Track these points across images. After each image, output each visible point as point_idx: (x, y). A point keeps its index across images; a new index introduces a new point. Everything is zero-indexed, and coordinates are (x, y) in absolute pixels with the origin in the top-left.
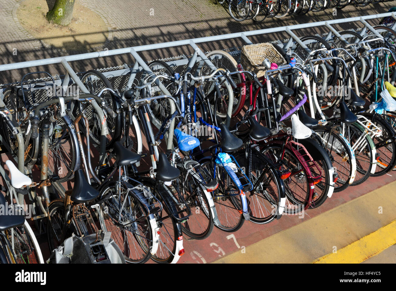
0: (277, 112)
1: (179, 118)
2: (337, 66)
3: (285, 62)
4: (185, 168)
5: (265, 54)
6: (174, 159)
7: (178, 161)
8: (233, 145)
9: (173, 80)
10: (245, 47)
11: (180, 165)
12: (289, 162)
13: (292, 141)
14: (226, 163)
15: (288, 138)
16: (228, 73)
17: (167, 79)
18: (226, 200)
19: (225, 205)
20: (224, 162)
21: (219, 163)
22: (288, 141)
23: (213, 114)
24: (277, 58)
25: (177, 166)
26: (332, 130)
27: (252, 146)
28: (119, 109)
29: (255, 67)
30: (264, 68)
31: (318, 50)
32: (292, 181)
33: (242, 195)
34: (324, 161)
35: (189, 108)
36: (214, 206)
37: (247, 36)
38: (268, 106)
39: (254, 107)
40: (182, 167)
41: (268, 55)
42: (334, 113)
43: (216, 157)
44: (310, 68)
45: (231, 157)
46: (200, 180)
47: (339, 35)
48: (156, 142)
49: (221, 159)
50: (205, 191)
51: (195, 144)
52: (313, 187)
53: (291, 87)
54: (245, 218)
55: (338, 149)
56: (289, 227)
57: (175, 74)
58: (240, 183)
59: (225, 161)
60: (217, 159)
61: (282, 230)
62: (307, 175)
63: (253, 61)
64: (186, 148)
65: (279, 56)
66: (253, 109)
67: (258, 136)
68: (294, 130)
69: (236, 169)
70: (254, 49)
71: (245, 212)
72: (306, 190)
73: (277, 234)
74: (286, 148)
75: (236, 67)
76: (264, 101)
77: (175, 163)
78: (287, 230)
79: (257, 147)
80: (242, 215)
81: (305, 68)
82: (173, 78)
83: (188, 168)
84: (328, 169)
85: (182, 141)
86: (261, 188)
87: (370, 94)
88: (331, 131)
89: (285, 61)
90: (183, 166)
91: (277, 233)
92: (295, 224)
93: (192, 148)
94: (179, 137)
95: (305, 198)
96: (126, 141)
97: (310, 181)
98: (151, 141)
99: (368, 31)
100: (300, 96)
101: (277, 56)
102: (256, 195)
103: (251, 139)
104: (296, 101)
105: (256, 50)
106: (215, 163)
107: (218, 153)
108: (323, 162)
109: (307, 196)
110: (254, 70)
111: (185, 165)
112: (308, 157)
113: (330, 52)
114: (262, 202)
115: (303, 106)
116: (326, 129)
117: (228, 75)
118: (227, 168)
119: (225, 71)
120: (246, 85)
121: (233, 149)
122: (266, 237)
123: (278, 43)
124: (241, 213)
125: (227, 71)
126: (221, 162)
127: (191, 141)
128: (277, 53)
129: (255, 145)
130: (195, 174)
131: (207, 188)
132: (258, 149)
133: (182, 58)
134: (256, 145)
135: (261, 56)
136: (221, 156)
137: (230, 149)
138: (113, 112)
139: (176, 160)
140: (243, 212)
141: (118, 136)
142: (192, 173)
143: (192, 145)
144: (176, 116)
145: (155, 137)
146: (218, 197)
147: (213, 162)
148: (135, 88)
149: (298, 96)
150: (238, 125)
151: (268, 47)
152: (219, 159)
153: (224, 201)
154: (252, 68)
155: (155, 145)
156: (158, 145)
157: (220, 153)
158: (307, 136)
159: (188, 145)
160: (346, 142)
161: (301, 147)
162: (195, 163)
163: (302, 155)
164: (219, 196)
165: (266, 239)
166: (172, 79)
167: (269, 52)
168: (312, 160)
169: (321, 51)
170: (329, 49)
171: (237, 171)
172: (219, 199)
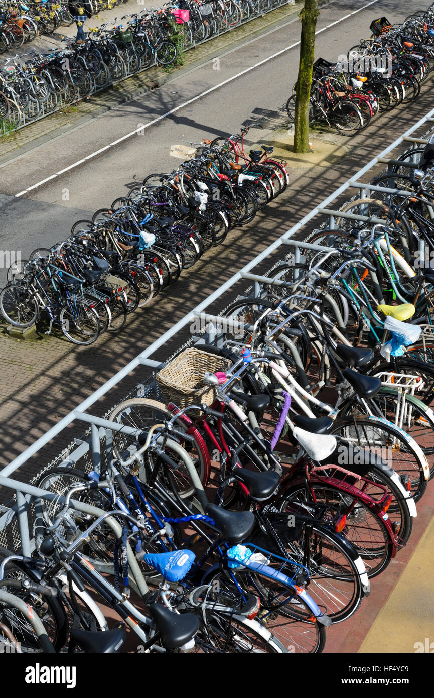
0: (261, 440)
1: (134, 536)
2: (299, 325)
3: (229, 362)
4: (194, 606)
5: (192, 368)
6: (168, 604)
7: (175, 602)
8: (242, 527)
9: (95, 487)
10: (160, 375)
11: (183, 606)
12: (327, 501)
13: (315, 468)
14: (246, 560)
15: (306, 467)
16: (170, 425)
17: (85, 489)
18: (277, 617)
19: (281, 625)
20: (243, 561)
21: (236, 566)
22: (309, 471)
23: (175, 499)
24: (213, 362)
25: (179, 611)
26: (354, 418)
27: (265, 511)
28: (42, 578)
29: (192, 394)
30: (206, 388)
31: (261, 318)
32: (349, 527)
33: (300, 592)
34: (375, 469)
35: (140, 513)
36: (273, 636)
37: (148, 358)
38: (243, 439)
39: (227, 453)
40: (188, 606)
41: (198, 367)
42: (339, 392)
43: (225, 561)
44: (269, 350)
45: (247, 547)
46: (229, 609)
47: (270, 280)
48: (123, 594)
49: (237, 558)
50: (247, 622)
51: (188, 560)
52: (386, 517)
53: (257, 392)
54: (324, 624)
55: (376, 440)
56: (387, 597)
57: (89, 475)
58: (285, 577)
59: (243, 558)
60: (229, 563)
61: (380, 608)
62: (366, 504)
63: (184, 387)
64: (180, 575)
65: (214, 358)
66: (228, 457)
67: (266, 491)
68: (310, 451)
69: (266, 559)
70: (173, 369)
71: (319, 616)
72: (378, 527)
73: (377, 619)
74: (311, 484)
75: (166, 411)
76: (233, 436)
77: (173, 608)
78: (387, 604)
79: (272, 509)
80: (317, 622)
81: (263, 353)
82: (91, 482)
83: (199, 603)
84: (389, 477)
85: (167, 568)
86: (313, 564)
87: (361, 336)
88: (355, 420)
89: (227, 360)
90: (190, 604)
91: (375, 618)
92: (392, 588)
93: (188, 568)
94: (158, 565)
95: (384, 540)
96: (82, 622)
97: (376, 511)
98: (114, 598)
99: (303, 252)
100: (278, 397)
101: (212, 361)
102: (314, 581)
103: (257, 502)
104: (277, 408)
105: (176, 370)
106: (230, 570)
107: (225, 552)
108: (376, 472)
109: (384, 536)
110: (194, 399)
111: (191, 601)
112: (351, 477)
113: (279, 310)
114: (329, 586)
115: (291, 409)
116: (344, 422)
117: (170, 429)
118: (252, 566)
119: (163, 426)
120: (196, 428)
121: (246, 532)
122: (366, 634)
123: (195, 341)
124: (315, 621)
125: (166, 424)
126: (238, 563)
127: (181, 559)
128: (209, 356)
129: (267, 507)
130: (214, 605)
131: (247, 614)
132: (274, 510)
133: (76, 447)
134: (269, 506)
135: (188, 374)
136: (232, 554)
137: (241, 535)
138: (49, 588)
139: (171, 603)
140: (316, 617)
141: (63, 622)
142: (211, 606)
143: (185, 564)
144: (128, 536)
145: (116, 587)
146: (264, 619)
147: (225, 572)
148: (48, 532)
149: (276, 398)
150: (220, 493)
151: (191, 356)
152: (234, 561)
153: (274, 619)
154: (188, 399)
155: (125, 600)
156: (129, 597)
157: (228, 551)
158: (333, 449)
159: (181, 567)
160: (385, 423)
161: (332, 468)
162: (204, 589)
163: (341, 479)
164: (264, 617)
165: (367, 637)
166: (91, 484)
167: (196, 360)
168: (360, 477)
169: (266, 317)
170: (274, 307)
171: (269, 562)
172: (267, 620)
